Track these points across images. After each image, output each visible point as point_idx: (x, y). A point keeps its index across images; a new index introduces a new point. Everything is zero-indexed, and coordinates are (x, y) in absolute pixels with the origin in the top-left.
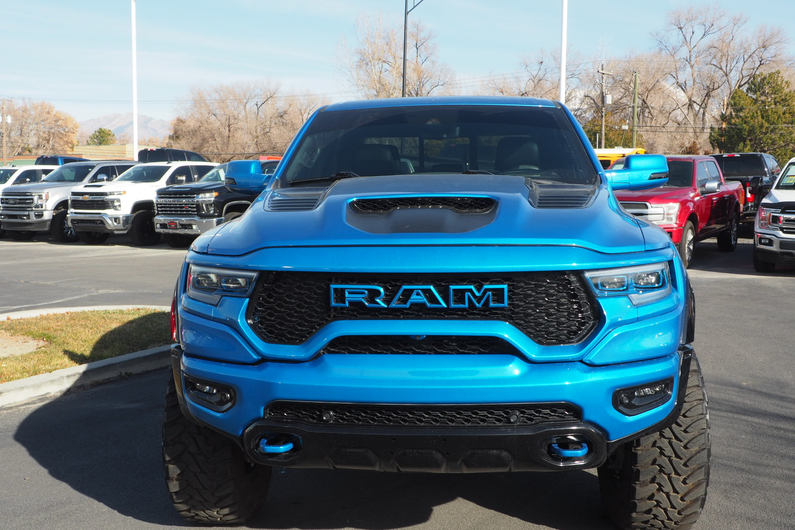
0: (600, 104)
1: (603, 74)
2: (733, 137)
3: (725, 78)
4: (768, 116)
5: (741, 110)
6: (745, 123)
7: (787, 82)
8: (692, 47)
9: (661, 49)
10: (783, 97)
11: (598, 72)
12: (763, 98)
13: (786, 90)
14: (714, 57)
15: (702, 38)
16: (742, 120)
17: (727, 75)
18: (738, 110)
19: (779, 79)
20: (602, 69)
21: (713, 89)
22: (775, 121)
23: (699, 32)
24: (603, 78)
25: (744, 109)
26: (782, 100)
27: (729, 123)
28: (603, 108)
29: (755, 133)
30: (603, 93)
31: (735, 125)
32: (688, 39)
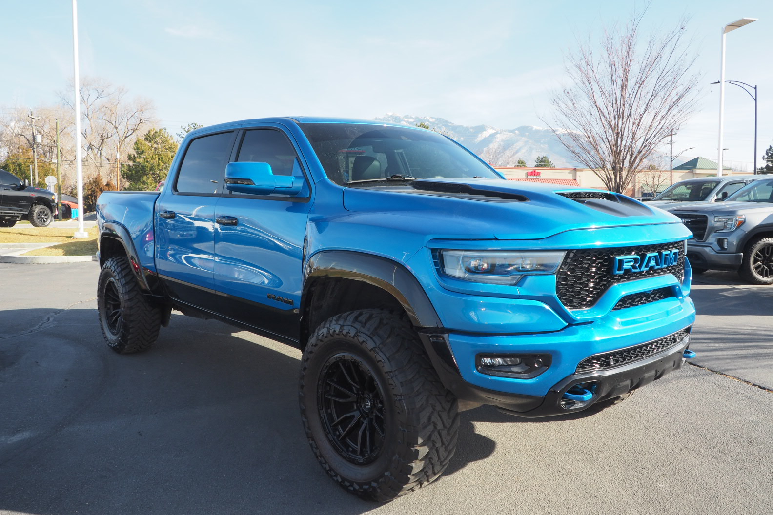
0: (31, 142)
1: (33, 118)
2: (139, 171)
3: (115, 130)
4: (162, 158)
5: (143, 152)
6: (147, 162)
7: (171, 136)
8: (89, 105)
9: (64, 104)
10: (170, 146)
11: (29, 116)
12: (155, 146)
13: (171, 142)
14: (105, 114)
15: (96, 99)
16: (145, 160)
17: (116, 128)
18: (139, 154)
19: (166, 133)
20: (31, 115)
21: (108, 137)
22: (167, 161)
23: (94, 95)
24: (32, 121)
25: (144, 152)
26: (170, 148)
27: (134, 162)
28: (35, 145)
29: (154, 170)
30: (33, 133)
31: (139, 163)
32: (86, 99)
